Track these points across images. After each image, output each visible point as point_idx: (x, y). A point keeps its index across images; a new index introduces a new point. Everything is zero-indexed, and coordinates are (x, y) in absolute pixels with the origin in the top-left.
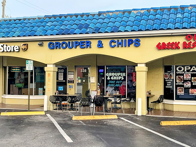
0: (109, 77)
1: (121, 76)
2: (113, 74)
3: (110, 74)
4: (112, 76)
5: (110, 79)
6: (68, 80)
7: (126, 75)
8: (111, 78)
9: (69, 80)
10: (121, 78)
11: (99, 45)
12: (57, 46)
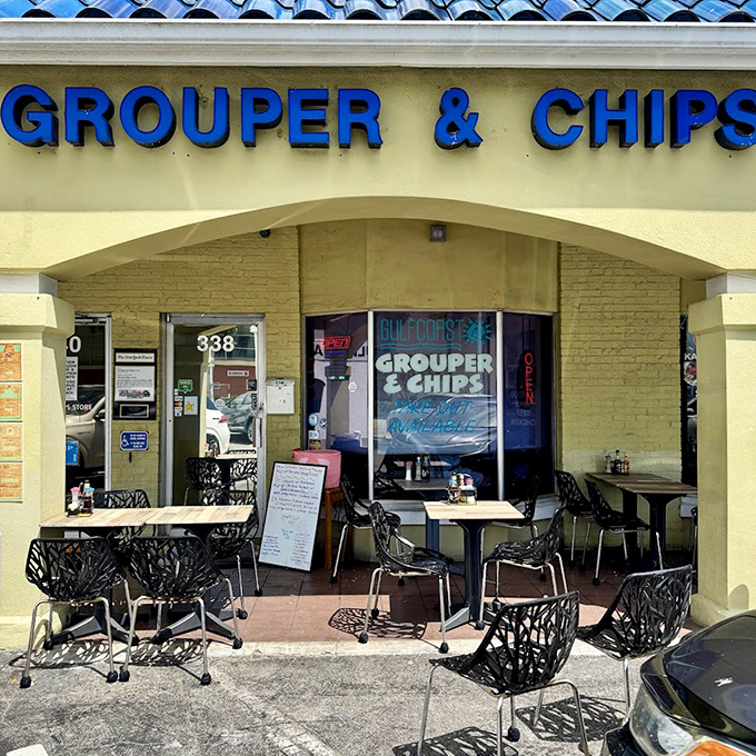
0: (391, 379)
1: (469, 375)
2: (419, 362)
3: (402, 362)
4: (412, 373)
5: (399, 388)
6: (118, 398)
7: (494, 365)
8: (405, 387)
9: (125, 398)
10: (470, 385)
11: (453, 127)
12: (83, 126)
